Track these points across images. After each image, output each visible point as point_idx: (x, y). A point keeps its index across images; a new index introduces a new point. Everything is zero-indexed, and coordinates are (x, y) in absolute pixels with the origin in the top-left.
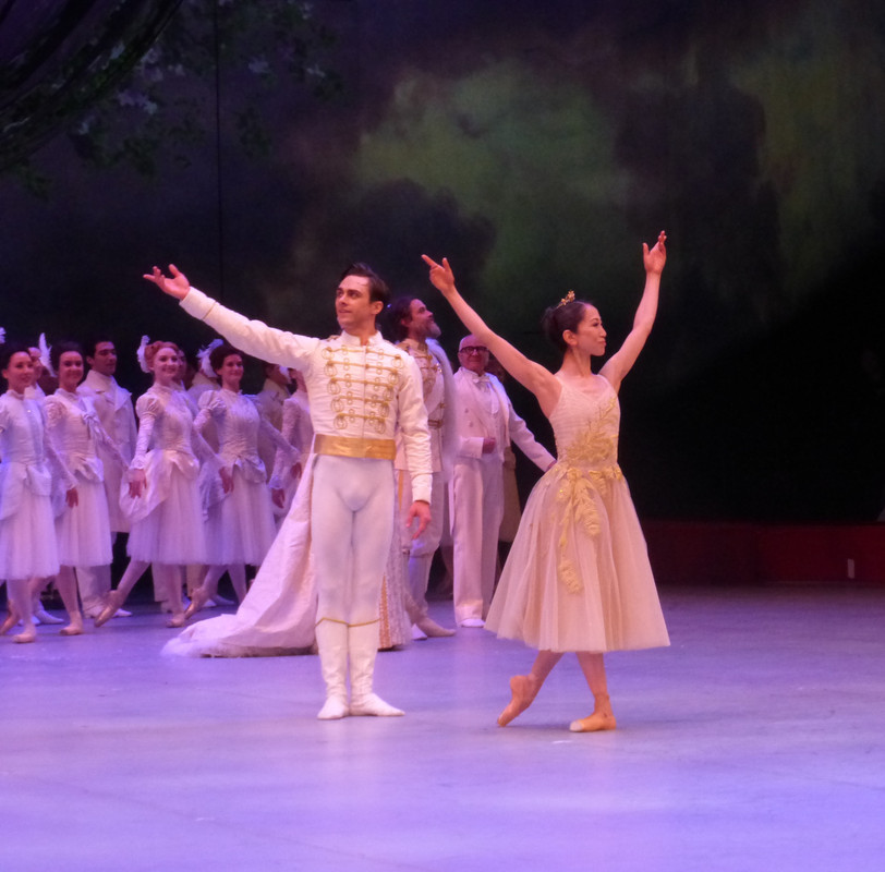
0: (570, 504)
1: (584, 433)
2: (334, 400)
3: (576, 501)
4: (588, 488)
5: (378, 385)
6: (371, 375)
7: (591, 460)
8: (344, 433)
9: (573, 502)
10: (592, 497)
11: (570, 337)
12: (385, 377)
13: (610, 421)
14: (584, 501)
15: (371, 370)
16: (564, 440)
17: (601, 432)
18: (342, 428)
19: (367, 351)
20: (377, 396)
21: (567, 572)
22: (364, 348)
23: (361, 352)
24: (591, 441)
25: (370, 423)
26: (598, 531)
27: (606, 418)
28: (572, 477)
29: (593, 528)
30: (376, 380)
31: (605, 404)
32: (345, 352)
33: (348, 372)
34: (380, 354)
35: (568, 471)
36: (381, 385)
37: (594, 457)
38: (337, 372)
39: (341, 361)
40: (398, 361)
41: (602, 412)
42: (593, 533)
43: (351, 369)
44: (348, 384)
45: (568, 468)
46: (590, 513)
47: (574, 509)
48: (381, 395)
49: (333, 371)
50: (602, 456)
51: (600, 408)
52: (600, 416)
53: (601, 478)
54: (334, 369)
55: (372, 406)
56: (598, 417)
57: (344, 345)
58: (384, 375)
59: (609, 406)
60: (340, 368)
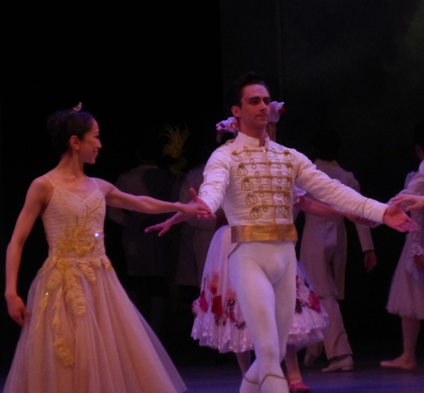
2: (249, 195)
3: (66, 287)
4: (76, 276)
5: (280, 178)
6: (274, 170)
8: (258, 222)
9: (63, 289)
10: (79, 283)
11: (76, 143)
13: (95, 219)
14: (72, 287)
15: (272, 165)
17: (87, 227)
18: (258, 218)
19: (267, 150)
20: (281, 188)
21: (61, 349)
22: (263, 148)
23: (262, 151)
24: (78, 236)
25: (279, 211)
26: (84, 311)
27: (91, 216)
28: (61, 266)
29: (79, 309)
30: (278, 174)
31: (92, 204)
32: (248, 153)
33: (256, 170)
34: (274, 152)
35: (58, 262)
36: (283, 177)
37: (81, 248)
38: (247, 171)
39: (248, 161)
40: (289, 155)
41: (88, 210)
42: (80, 313)
43: (258, 167)
44: (259, 180)
45: (58, 259)
46: (77, 297)
47: (65, 294)
48: (283, 186)
49: (244, 172)
50: (89, 248)
51: (87, 207)
52: (87, 213)
53: (89, 267)
54: (245, 170)
55: (278, 197)
56: (85, 214)
57: (245, 147)
58: (283, 169)
59: (95, 206)
60: (249, 168)
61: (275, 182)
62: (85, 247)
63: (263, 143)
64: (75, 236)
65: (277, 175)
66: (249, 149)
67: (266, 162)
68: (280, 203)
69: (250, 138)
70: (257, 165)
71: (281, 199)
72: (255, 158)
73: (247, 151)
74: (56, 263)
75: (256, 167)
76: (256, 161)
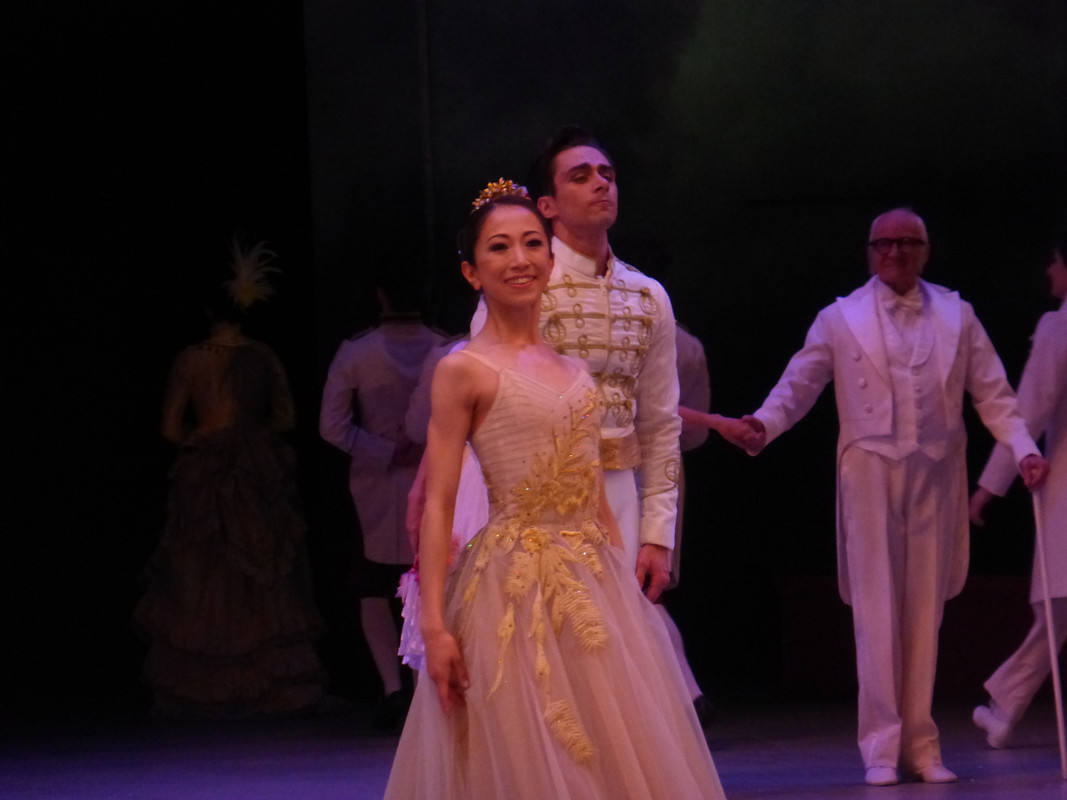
0: (539, 597)
1: (545, 459)
3: (549, 590)
4: (566, 562)
5: (626, 350)
6: (618, 334)
7: (562, 510)
9: (543, 592)
10: (578, 578)
12: (635, 334)
14: (563, 587)
15: (617, 323)
16: (508, 476)
17: (575, 456)
21: (563, 723)
22: (602, 281)
23: (598, 287)
24: (560, 474)
25: (613, 413)
26: (602, 637)
27: (581, 428)
28: (533, 546)
29: (591, 634)
30: (623, 343)
31: (580, 401)
32: (571, 291)
33: (583, 331)
34: (622, 290)
35: (523, 535)
36: (630, 350)
37: (567, 503)
38: (565, 333)
39: (569, 310)
40: (647, 300)
41: (575, 416)
42: (594, 642)
43: (587, 325)
44: (584, 352)
45: (520, 529)
46: (580, 607)
47: (549, 604)
48: (628, 367)
49: (559, 332)
50: (579, 502)
51: (571, 408)
52: (572, 423)
53: (585, 542)
54: (561, 328)
55: (611, 386)
56: (568, 427)
57: (566, 276)
58: (633, 331)
59: (589, 406)
60: (569, 325)
61: (616, 357)
62: (573, 499)
63: (602, 270)
64: (556, 475)
65: (620, 344)
66: (576, 280)
67: (605, 311)
68: (616, 397)
69: (578, 257)
70: (586, 319)
71: (618, 390)
72: (586, 303)
73: (570, 285)
74: (520, 539)
75: (584, 323)
76: (585, 311)
